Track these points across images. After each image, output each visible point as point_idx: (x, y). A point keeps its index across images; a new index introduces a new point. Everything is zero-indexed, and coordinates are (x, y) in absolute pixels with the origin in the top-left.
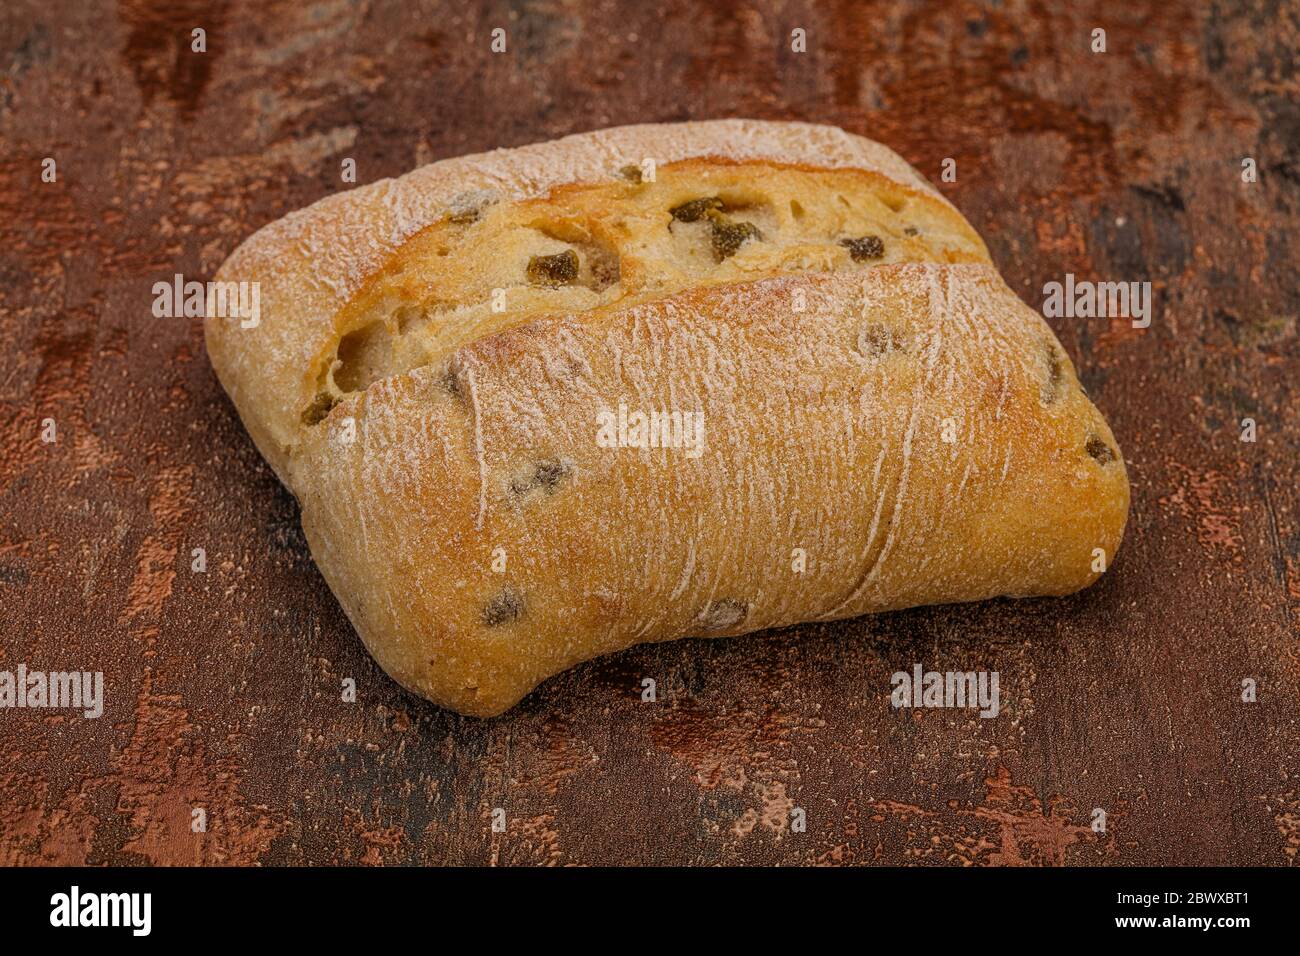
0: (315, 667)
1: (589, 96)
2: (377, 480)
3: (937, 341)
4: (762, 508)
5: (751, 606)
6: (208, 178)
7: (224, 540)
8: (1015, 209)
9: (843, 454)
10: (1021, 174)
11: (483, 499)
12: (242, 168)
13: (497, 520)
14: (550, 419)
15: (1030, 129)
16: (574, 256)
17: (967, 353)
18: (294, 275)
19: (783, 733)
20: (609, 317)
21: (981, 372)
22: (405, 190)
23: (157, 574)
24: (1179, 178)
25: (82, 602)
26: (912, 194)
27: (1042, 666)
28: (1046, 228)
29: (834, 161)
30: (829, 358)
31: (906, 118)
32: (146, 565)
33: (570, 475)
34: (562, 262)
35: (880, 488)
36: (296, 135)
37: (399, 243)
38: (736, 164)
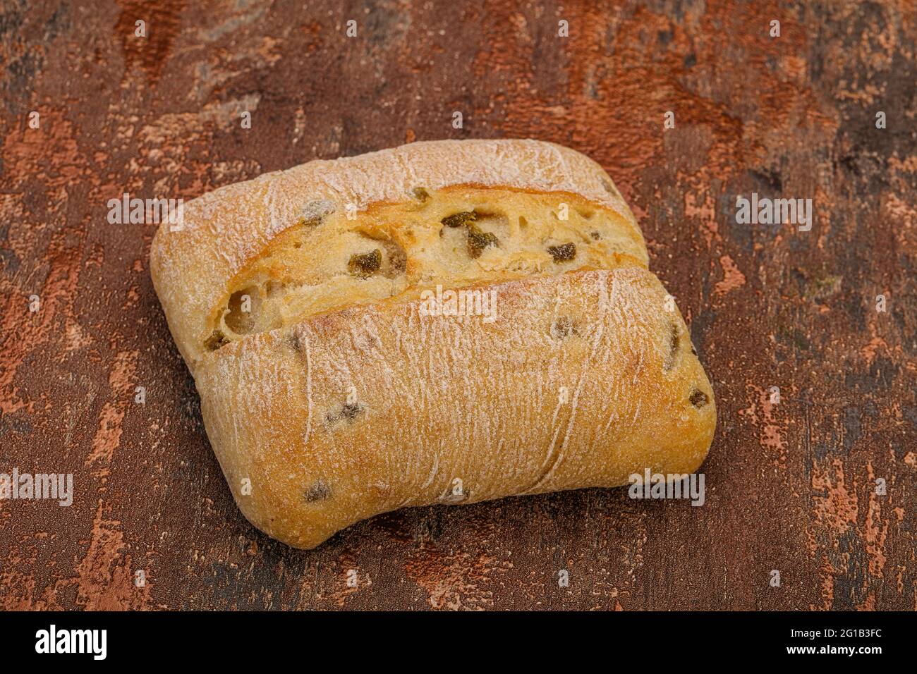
0: (204, 504)
1: (410, 77)
2: (246, 402)
3: (600, 330)
4: (481, 437)
5: (472, 492)
6: (163, 130)
7: (154, 408)
8: (673, 184)
9: (534, 405)
10: (680, 157)
11: (309, 425)
12: (185, 123)
13: (317, 438)
14: (354, 375)
15: (690, 121)
16: (379, 254)
17: (619, 337)
18: (205, 246)
19: (486, 571)
20: (396, 307)
21: (626, 350)
22: (278, 192)
23: (111, 430)
24: (781, 166)
25: (64, 449)
26: (599, 207)
27: (651, 532)
28: (690, 199)
29: (551, 184)
30: (531, 340)
31: (611, 107)
32: (104, 424)
33: (363, 413)
34: (370, 259)
35: (556, 426)
36: (220, 98)
37: (270, 238)
38: (487, 188)
